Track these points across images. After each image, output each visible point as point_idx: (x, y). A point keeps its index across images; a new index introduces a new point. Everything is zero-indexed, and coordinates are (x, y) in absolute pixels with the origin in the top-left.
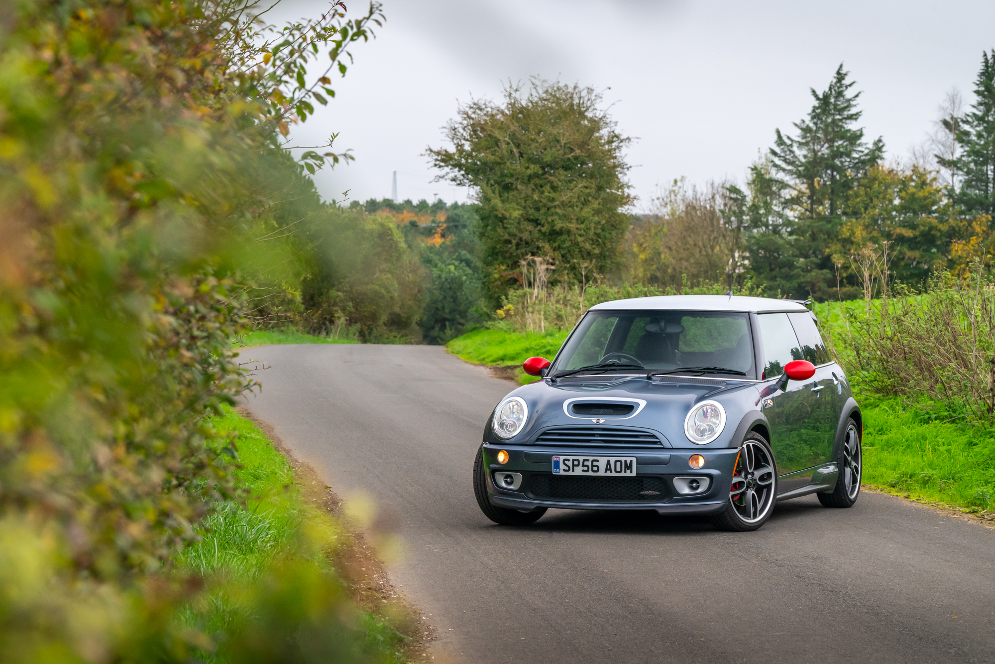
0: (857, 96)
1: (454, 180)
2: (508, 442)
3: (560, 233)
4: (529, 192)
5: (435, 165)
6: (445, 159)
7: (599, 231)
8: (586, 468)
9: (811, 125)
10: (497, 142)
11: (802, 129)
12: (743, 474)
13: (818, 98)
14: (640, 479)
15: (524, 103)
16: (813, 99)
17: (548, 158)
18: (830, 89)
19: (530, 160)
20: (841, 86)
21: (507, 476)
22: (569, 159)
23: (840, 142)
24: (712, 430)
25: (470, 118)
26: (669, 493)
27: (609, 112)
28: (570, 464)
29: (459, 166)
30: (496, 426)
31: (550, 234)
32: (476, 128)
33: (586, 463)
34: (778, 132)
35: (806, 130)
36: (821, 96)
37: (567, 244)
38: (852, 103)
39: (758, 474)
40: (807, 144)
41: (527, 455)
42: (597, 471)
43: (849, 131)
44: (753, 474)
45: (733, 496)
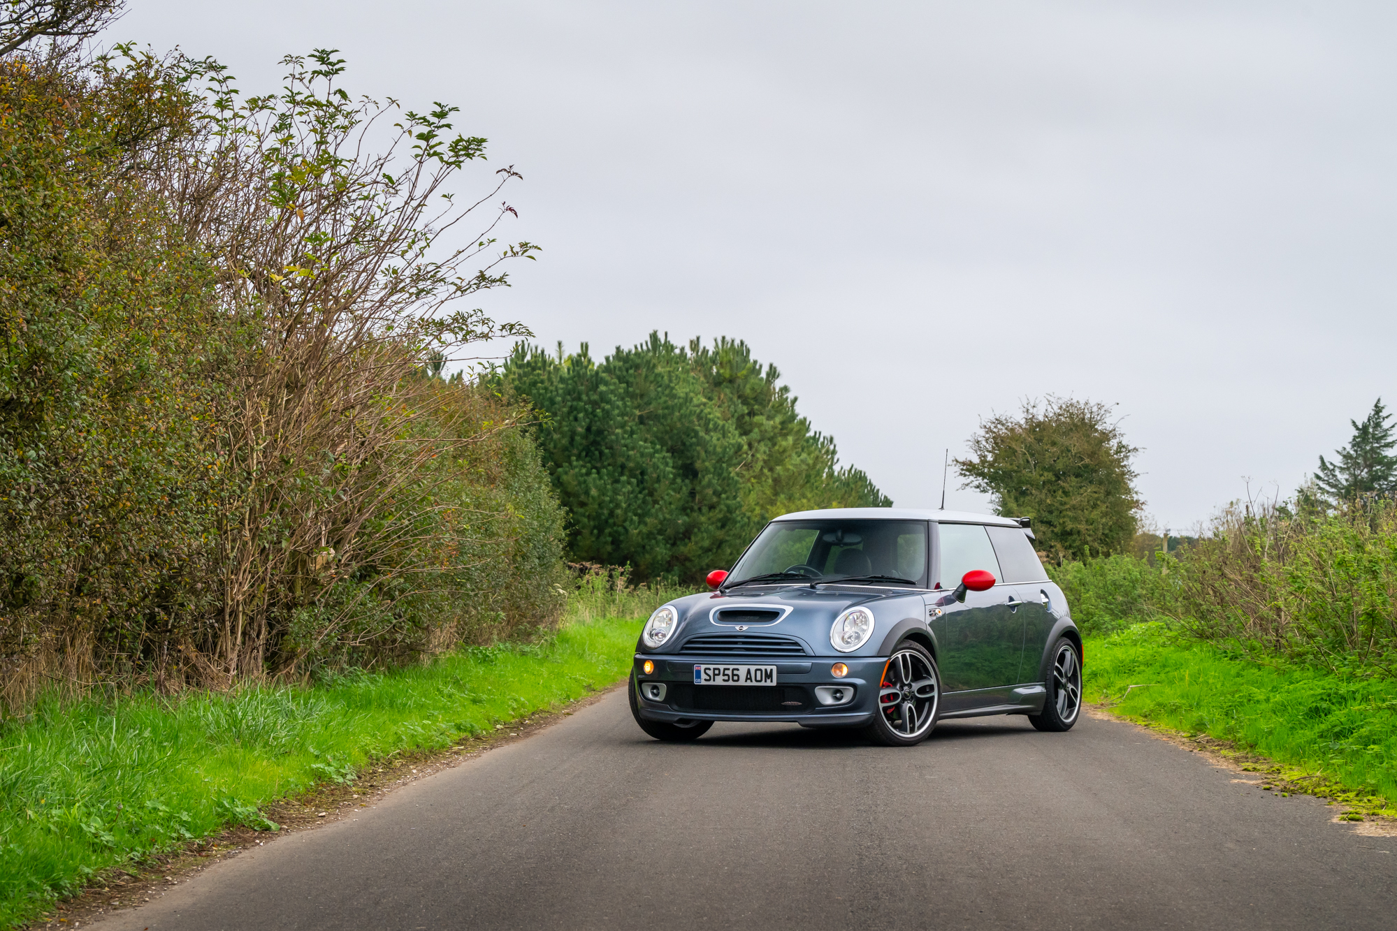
0: (1393, 426)
1: (978, 487)
2: (654, 651)
3: (1070, 533)
4: (1043, 497)
5: (961, 474)
6: (970, 468)
7: (1106, 532)
8: (726, 678)
9: (1352, 452)
10: (1014, 452)
11: (1344, 456)
12: (898, 687)
13: (1357, 429)
14: (781, 688)
15: (1041, 418)
16: (1353, 429)
17: (1060, 466)
18: (1369, 420)
19: (1044, 469)
20: (1379, 418)
21: (655, 687)
22: (1079, 467)
23: (1378, 467)
24: (858, 638)
25: (991, 431)
26: (811, 703)
27: (1118, 425)
28: (711, 673)
29: (983, 475)
30: (646, 636)
31: (1062, 534)
32: (998, 440)
33: (726, 672)
34: (1322, 459)
35: (1347, 457)
36: (1360, 427)
37: (1077, 543)
38: (1389, 433)
39: (916, 686)
40: (1348, 469)
41: (671, 664)
42: (738, 680)
43: (1386, 457)
44: (910, 686)
45: (885, 709)
